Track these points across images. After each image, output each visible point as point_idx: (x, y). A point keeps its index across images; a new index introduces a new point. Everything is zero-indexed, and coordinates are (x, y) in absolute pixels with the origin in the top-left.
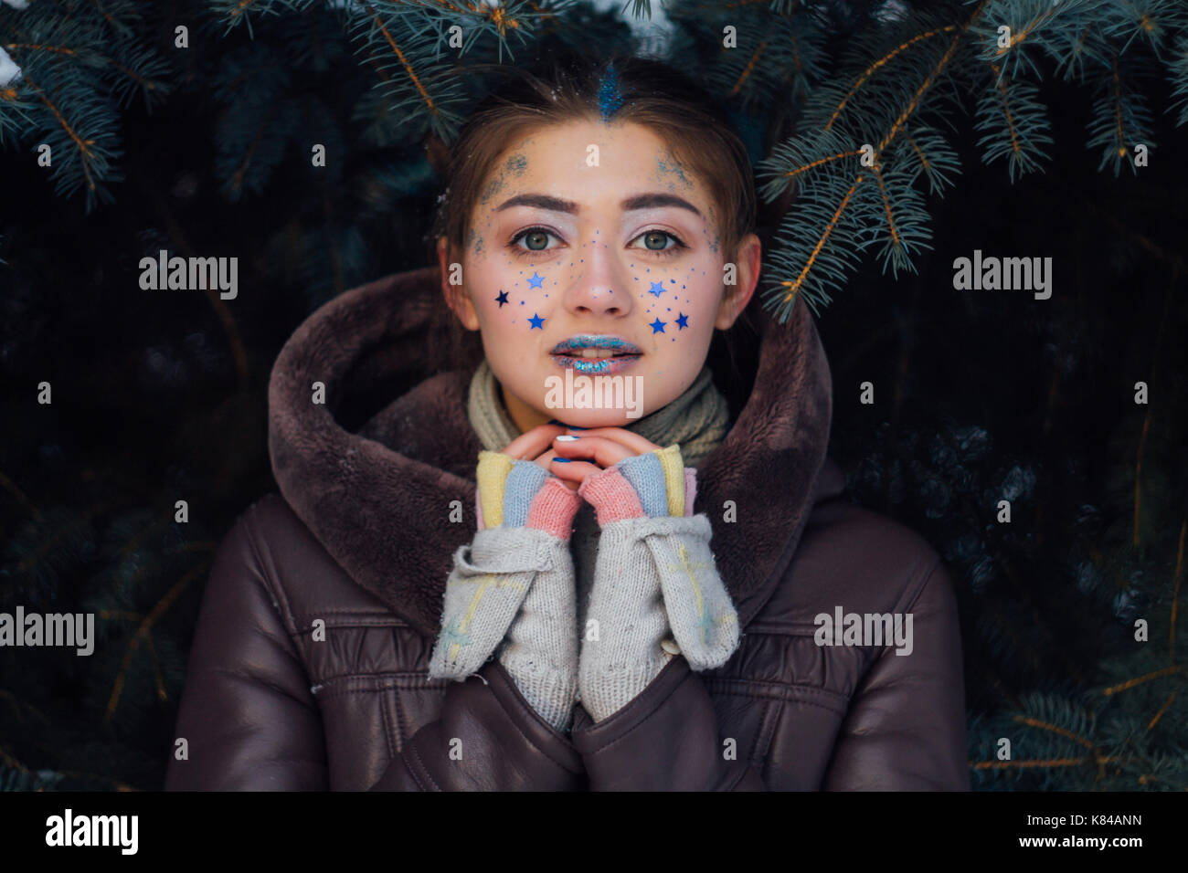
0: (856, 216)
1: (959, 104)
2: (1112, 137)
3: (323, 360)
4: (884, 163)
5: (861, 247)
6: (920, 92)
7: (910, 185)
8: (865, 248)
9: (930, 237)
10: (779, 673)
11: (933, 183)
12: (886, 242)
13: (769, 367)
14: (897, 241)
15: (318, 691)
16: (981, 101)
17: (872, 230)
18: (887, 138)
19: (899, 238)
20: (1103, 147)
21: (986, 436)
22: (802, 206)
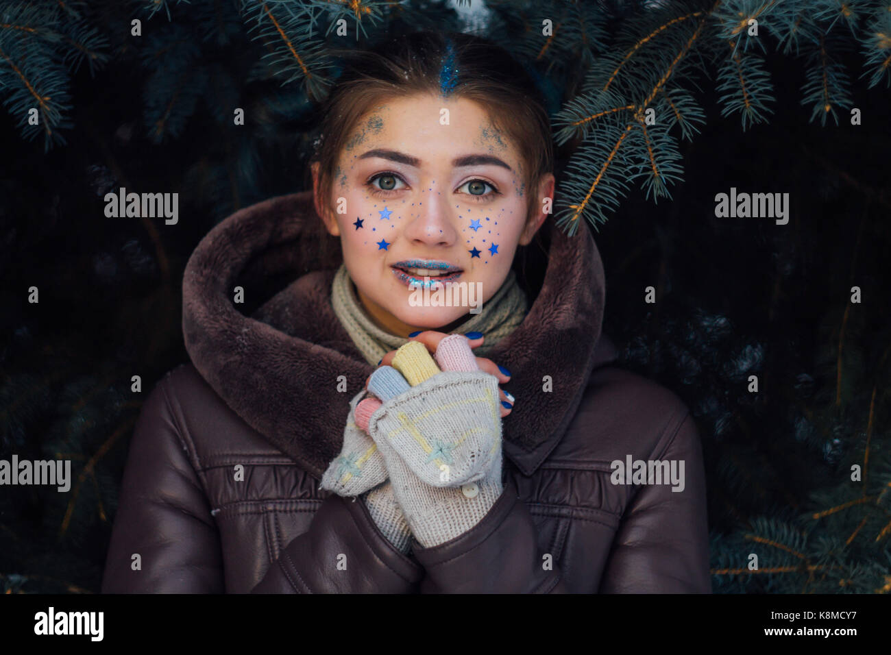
0: (627, 155)
1: (705, 71)
2: (820, 97)
3: (223, 262)
5: (630, 179)
6: (675, 63)
7: (667, 132)
8: (632, 180)
9: (681, 172)
10: (567, 498)
11: (684, 131)
12: (649, 175)
13: (555, 266)
14: (657, 175)
15: (216, 513)
16: (721, 70)
17: (638, 166)
18: (650, 96)
19: (659, 173)
20: (813, 104)
21: (725, 323)
22: (585, 148)
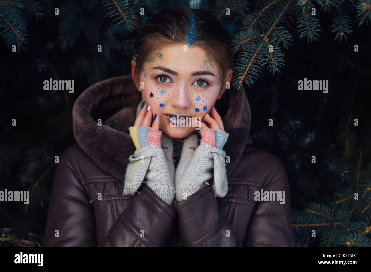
0: (261, 55)
1: (292, 19)
2: (339, 29)
3: (89, 103)
4: (269, 39)
5: (262, 65)
6: (280, 16)
7: (277, 45)
8: (264, 65)
9: (284, 61)
11: (284, 44)
12: (270, 63)
13: (233, 103)
14: (274, 63)
15: (92, 202)
16: (299, 19)
17: (266, 60)
18: (270, 31)
19: (274, 62)
20: (336, 32)
21: (299, 123)
22: (243, 53)
